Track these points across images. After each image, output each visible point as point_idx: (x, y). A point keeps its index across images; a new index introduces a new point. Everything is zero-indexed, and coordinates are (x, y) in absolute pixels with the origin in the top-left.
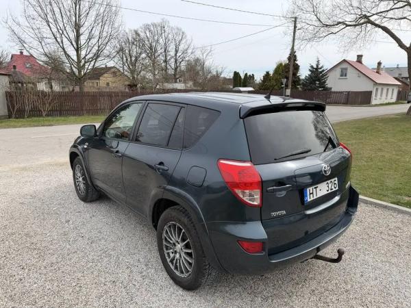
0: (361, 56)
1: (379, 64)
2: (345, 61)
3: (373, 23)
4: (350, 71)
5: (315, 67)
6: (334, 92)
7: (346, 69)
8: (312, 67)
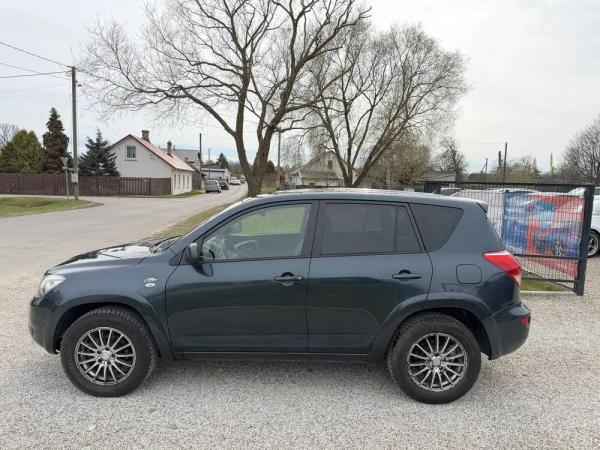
0: (147, 132)
1: (169, 144)
2: (130, 137)
3: (191, 97)
4: (139, 151)
5: (95, 141)
6: (124, 179)
7: (134, 148)
8: (90, 141)
